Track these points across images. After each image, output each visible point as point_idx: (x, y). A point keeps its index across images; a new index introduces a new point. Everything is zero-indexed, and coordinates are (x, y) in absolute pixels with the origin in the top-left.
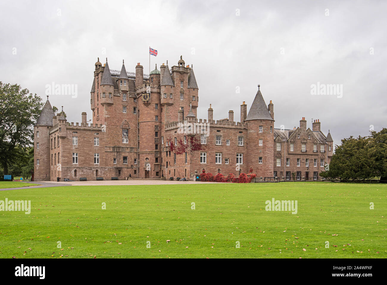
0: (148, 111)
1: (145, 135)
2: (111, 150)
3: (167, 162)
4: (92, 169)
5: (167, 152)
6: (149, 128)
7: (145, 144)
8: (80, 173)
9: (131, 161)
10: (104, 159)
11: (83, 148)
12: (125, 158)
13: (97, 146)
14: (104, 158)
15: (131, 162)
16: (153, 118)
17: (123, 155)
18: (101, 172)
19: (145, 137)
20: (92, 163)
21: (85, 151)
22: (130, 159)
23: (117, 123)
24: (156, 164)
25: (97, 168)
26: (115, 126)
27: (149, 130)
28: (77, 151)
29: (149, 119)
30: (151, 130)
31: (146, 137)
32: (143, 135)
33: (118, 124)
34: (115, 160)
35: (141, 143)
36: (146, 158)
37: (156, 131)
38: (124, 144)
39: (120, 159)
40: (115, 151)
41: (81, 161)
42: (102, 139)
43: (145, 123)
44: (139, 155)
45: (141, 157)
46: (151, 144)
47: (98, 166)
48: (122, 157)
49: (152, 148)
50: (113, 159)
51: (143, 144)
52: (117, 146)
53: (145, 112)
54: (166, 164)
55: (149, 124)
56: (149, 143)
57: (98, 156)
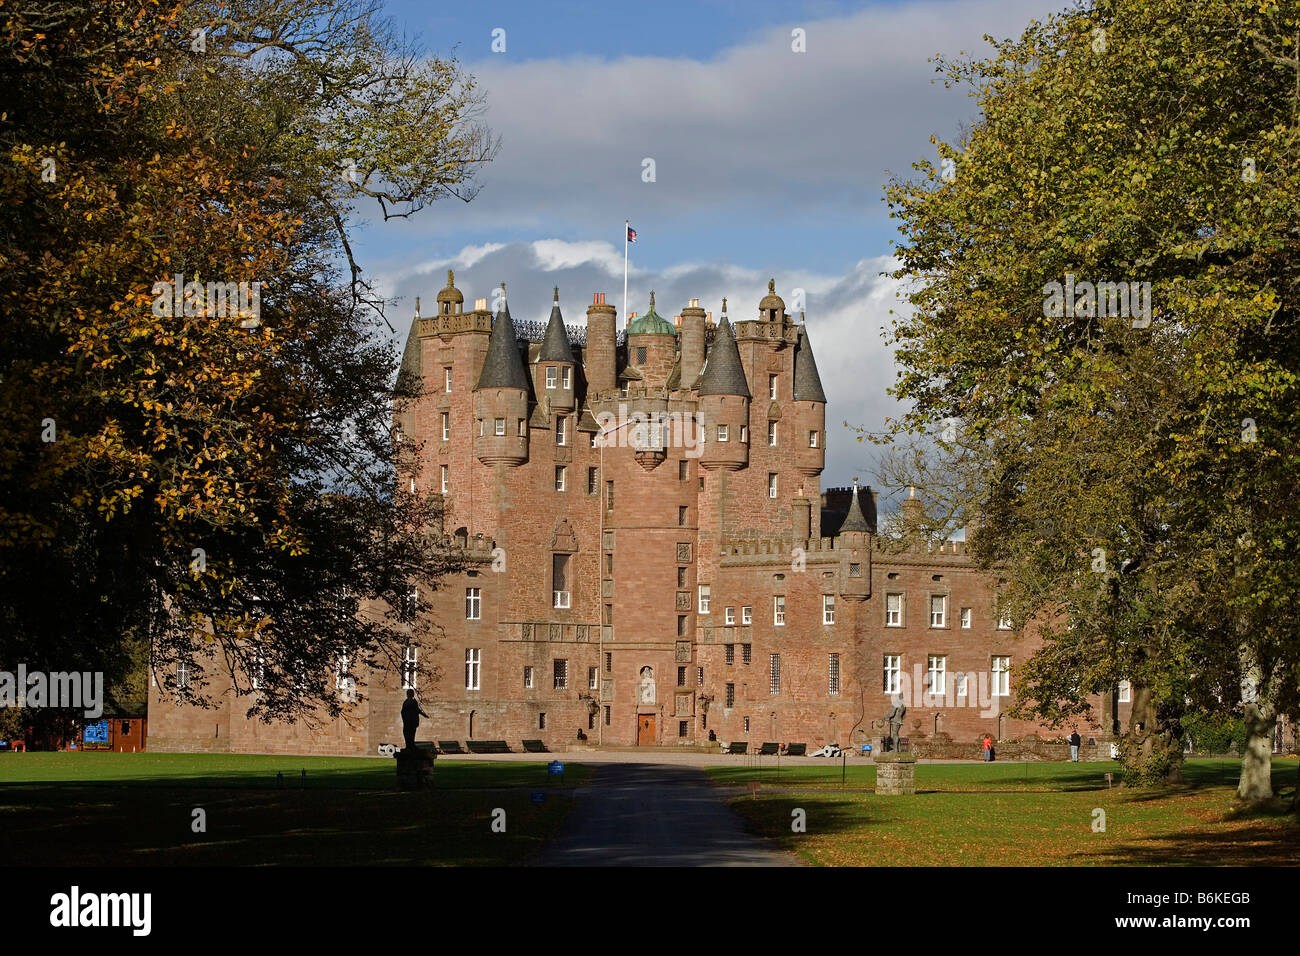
0: (655, 490)
1: (640, 580)
2: (519, 635)
3: (731, 686)
4: (457, 710)
5: (730, 647)
6: (658, 551)
7: (638, 614)
9: (580, 677)
10: (495, 669)
11: (431, 631)
12: (559, 666)
13: (472, 622)
14: (495, 665)
15: (578, 681)
16: (670, 515)
17: (556, 652)
18: (487, 720)
19: (638, 586)
20: (458, 686)
21: (439, 640)
22: (575, 670)
23: (535, 530)
24: (681, 688)
25: (473, 702)
26: (531, 540)
27: (657, 560)
29: (656, 519)
30: (662, 561)
31: (644, 585)
32: (628, 579)
33: (539, 536)
34: (527, 670)
35: (618, 610)
36: (643, 670)
37: (680, 565)
38: (558, 611)
39: (546, 669)
40: (532, 638)
41: (427, 678)
42: (488, 595)
43: (639, 534)
44: (609, 654)
45: (619, 661)
46: (662, 614)
47: (477, 697)
48: (551, 660)
49: (667, 629)
50: (521, 669)
51: (629, 613)
52: (536, 620)
53: (641, 493)
54: (723, 691)
55: (659, 539)
56: (656, 611)
57: (475, 658)
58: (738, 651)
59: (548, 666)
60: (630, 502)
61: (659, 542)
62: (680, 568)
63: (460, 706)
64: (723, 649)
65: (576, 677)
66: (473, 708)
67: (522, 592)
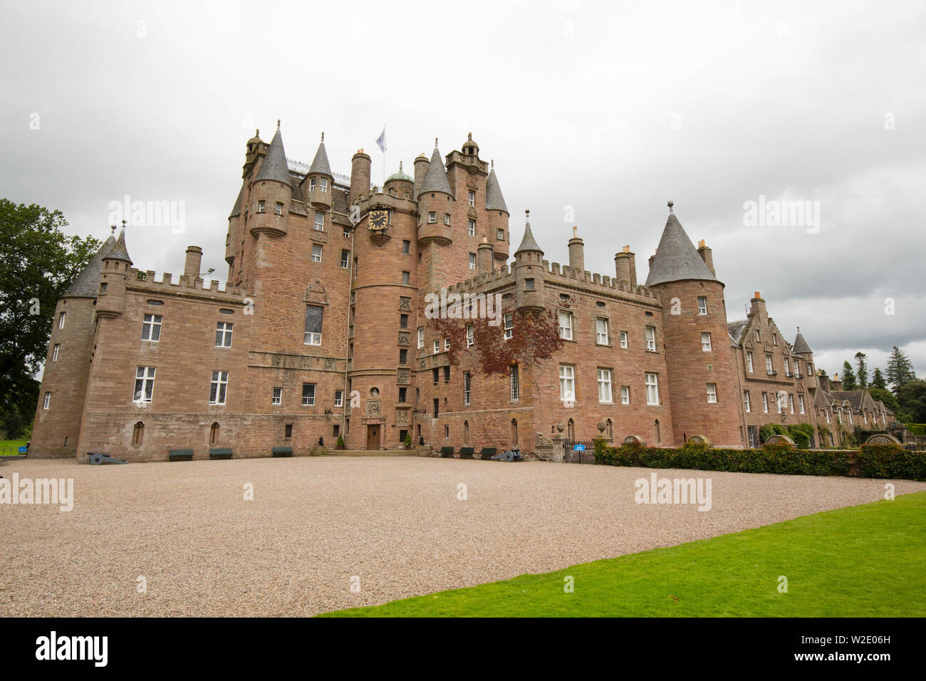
0: (384, 259)
1: (372, 324)
2: (269, 362)
3: (436, 401)
4: (197, 421)
5: (436, 371)
6: (385, 302)
7: (369, 348)
8: (156, 434)
9: (326, 397)
10: (242, 388)
11: (174, 354)
12: (308, 389)
13: (222, 350)
14: (243, 385)
15: (326, 400)
16: (395, 277)
17: (306, 378)
18: (230, 431)
19: (370, 328)
20: (200, 402)
21: (183, 362)
22: (323, 392)
23: (292, 285)
24: (401, 405)
25: (215, 416)
26: (287, 293)
27: (384, 308)
28: (152, 360)
29: (384, 279)
30: (389, 308)
31: (374, 327)
32: (363, 323)
33: (294, 290)
34: (277, 391)
35: (357, 347)
36: (372, 390)
37: (403, 313)
38: (309, 347)
39: (295, 390)
40: (281, 365)
41: (165, 394)
42: (241, 329)
43: (373, 290)
44: (350, 381)
45: (355, 385)
46: (388, 348)
47: (221, 412)
48: (300, 384)
49: (390, 359)
50: (270, 389)
51: (363, 347)
52: (287, 353)
53: (374, 261)
54: (432, 405)
55: (385, 293)
56: (383, 345)
57: (224, 379)
58: (441, 373)
59: (297, 388)
60: (367, 269)
61: (386, 296)
62: (402, 315)
63: (201, 418)
64: (432, 372)
65: (323, 397)
66: (214, 420)
67: (275, 330)
